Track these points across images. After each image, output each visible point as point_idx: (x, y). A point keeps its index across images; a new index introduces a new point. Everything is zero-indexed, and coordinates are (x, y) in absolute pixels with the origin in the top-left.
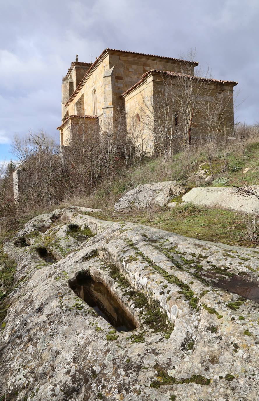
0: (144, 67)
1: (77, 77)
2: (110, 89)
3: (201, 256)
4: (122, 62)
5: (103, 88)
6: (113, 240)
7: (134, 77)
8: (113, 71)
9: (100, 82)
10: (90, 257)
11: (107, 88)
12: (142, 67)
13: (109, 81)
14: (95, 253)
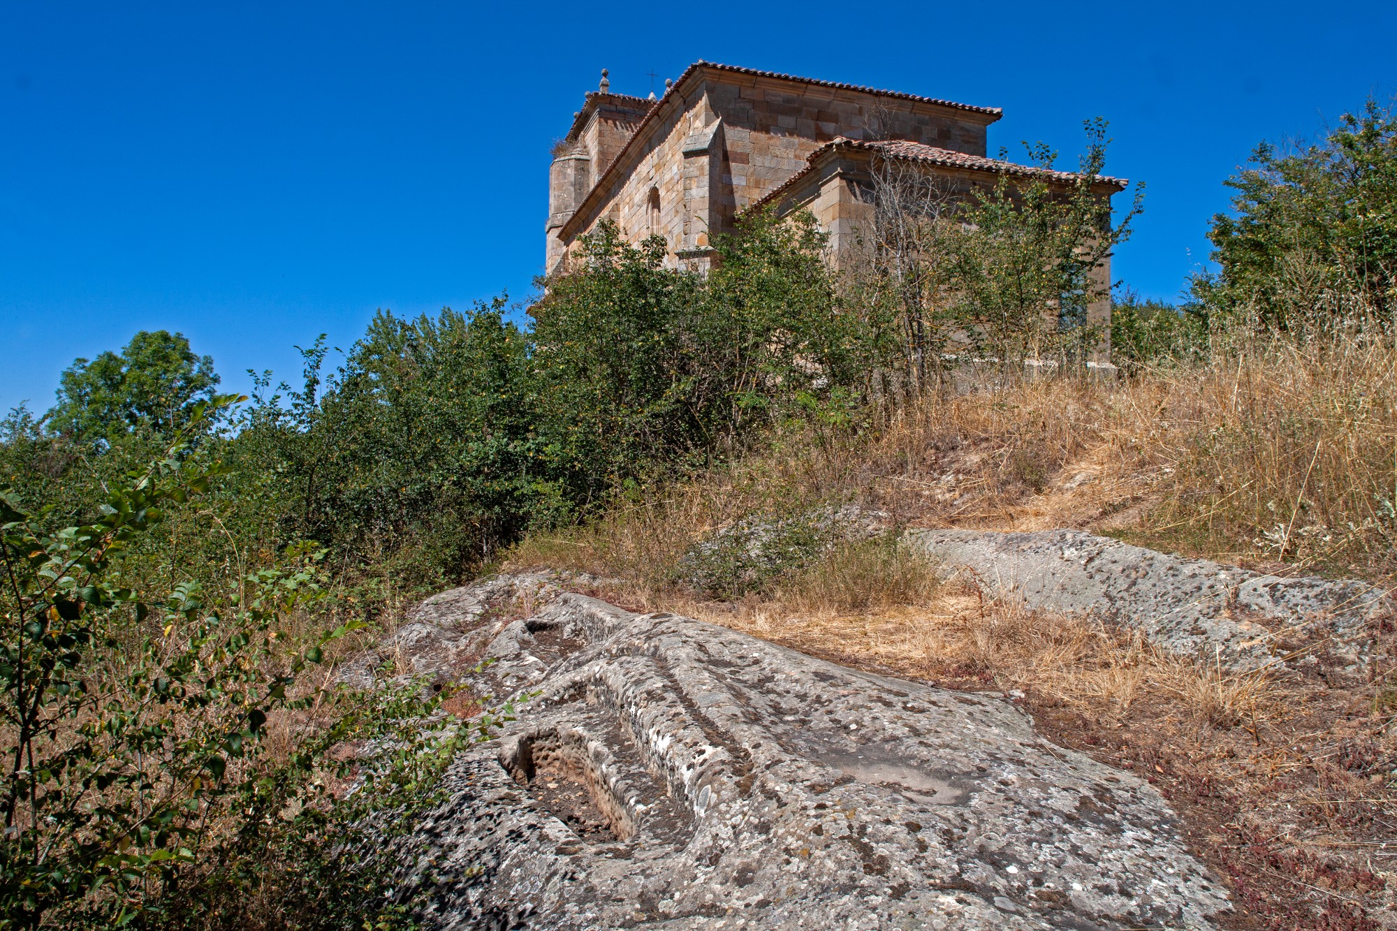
0: (820, 123)
1: (601, 144)
2: (705, 191)
3: (818, 700)
4: (748, 106)
5: (680, 187)
6: (624, 658)
7: (785, 155)
8: (715, 135)
9: (675, 168)
10: (562, 701)
11: (694, 186)
12: (812, 123)
13: (702, 168)
14: (578, 690)
